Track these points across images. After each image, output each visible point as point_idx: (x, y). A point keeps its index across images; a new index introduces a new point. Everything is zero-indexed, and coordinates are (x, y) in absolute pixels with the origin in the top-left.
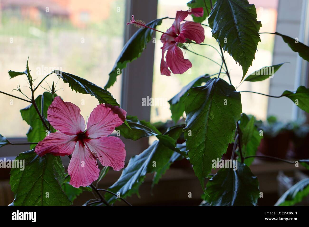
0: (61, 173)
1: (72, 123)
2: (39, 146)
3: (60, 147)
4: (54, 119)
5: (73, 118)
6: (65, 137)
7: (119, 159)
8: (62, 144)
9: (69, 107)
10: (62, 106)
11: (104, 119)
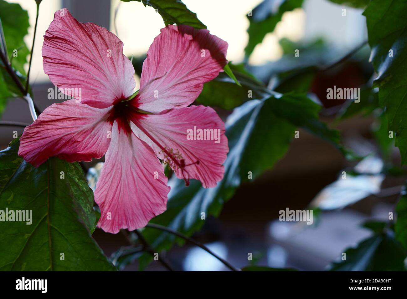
0: (88, 205)
1: (103, 76)
2: (28, 140)
3: (79, 140)
4: (62, 68)
5: (107, 63)
6: (87, 114)
7: (212, 160)
8: (82, 131)
9: (94, 37)
10: (77, 35)
11: (178, 62)
